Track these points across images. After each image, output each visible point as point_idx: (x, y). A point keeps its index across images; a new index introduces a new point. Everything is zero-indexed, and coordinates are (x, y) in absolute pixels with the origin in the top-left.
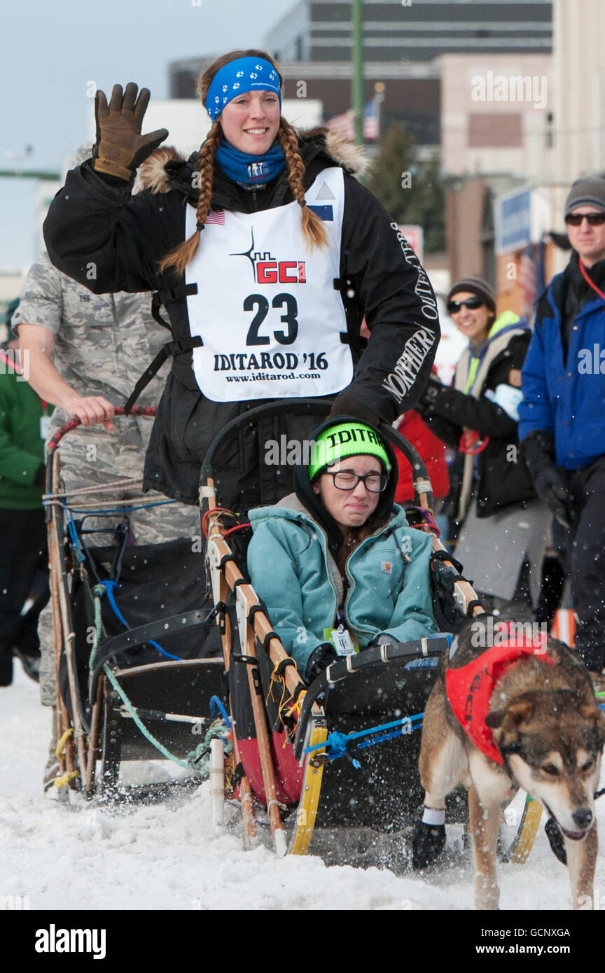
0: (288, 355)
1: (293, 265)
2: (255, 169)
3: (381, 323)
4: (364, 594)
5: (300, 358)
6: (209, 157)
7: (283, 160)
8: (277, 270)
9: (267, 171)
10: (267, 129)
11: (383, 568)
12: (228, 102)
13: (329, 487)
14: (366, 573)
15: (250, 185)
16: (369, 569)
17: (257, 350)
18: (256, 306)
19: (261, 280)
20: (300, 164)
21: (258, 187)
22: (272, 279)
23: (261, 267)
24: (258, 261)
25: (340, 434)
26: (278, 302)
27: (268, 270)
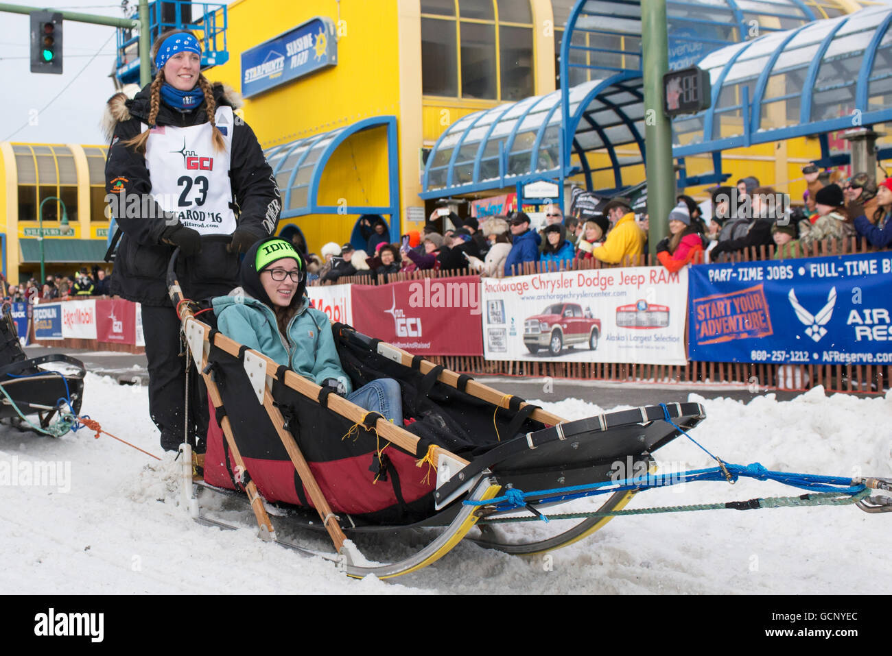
0: (201, 213)
1: (207, 159)
2: (188, 100)
3: (252, 195)
4: (301, 352)
5: (207, 215)
6: (157, 88)
7: (202, 97)
8: (198, 162)
9: (194, 101)
10: (192, 76)
11: (309, 334)
12: (170, 57)
13: (268, 281)
14: (301, 338)
15: (183, 109)
16: (301, 335)
17: (184, 209)
18: (185, 183)
19: (189, 167)
20: (213, 101)
21: (188, 111)
22: (195, 167)
23: (189, 160)
24: (188, 156)
25: (271, 246)
26: (197, 181)
27: (192, 161)
